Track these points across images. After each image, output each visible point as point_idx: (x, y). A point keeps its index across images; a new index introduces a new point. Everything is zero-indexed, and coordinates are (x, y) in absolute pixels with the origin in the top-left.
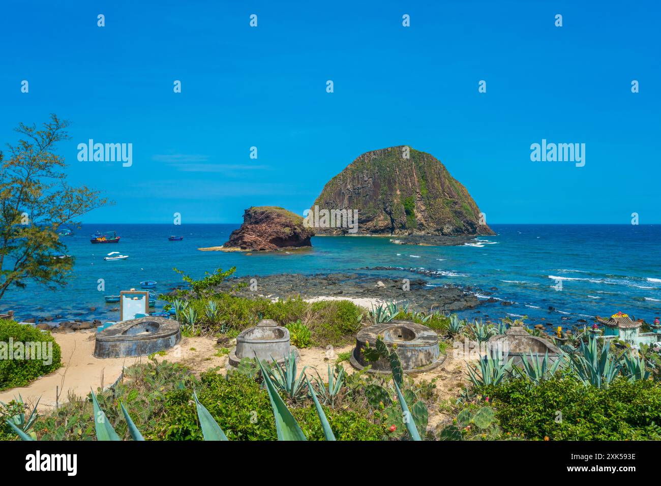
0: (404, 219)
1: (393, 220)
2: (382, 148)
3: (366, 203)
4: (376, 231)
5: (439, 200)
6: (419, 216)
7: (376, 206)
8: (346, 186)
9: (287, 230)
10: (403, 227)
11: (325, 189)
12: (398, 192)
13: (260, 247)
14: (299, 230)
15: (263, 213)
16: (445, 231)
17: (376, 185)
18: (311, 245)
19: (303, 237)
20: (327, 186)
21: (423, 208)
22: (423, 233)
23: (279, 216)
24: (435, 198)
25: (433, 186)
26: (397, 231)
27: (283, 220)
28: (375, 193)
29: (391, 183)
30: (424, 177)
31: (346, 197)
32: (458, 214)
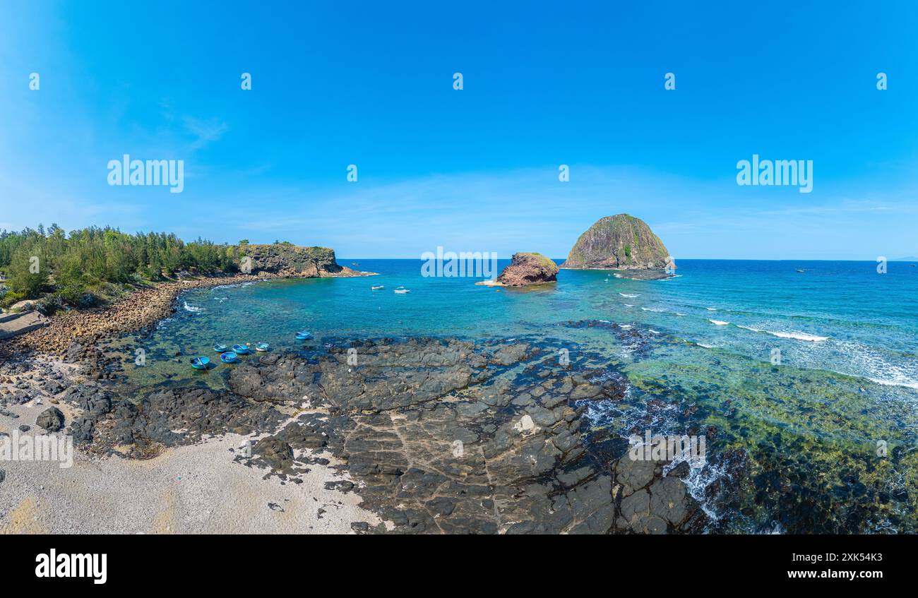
0: (625, 258)
1: (618, 259)
2: (612, 215)
3: (602, 249)
4: (608, 266)
5: (646, 248)
6: (634, 257)
7: (608, 250)
8: (590, 238)
9: (537, 271)
10: (624, 263)
11: (578, 241)
12: (621, 243)
13: (513, 283)
14: (545, 270)
15: (522, 257)
16: (649, 266)
17: (608, 238)
18: (556, 280)
19: (549, 275)
20: (579, 238)
21: (636, 252)
22: (636, 267)
23: (533, 259)
24: (643, 247)
25: (642, 239)
26: (620, 266)
27: (534, 263)
28: (608, 243)
29: (617, 236)
30: (636, 234)
31: (591, 245)
32: (656, 256)
